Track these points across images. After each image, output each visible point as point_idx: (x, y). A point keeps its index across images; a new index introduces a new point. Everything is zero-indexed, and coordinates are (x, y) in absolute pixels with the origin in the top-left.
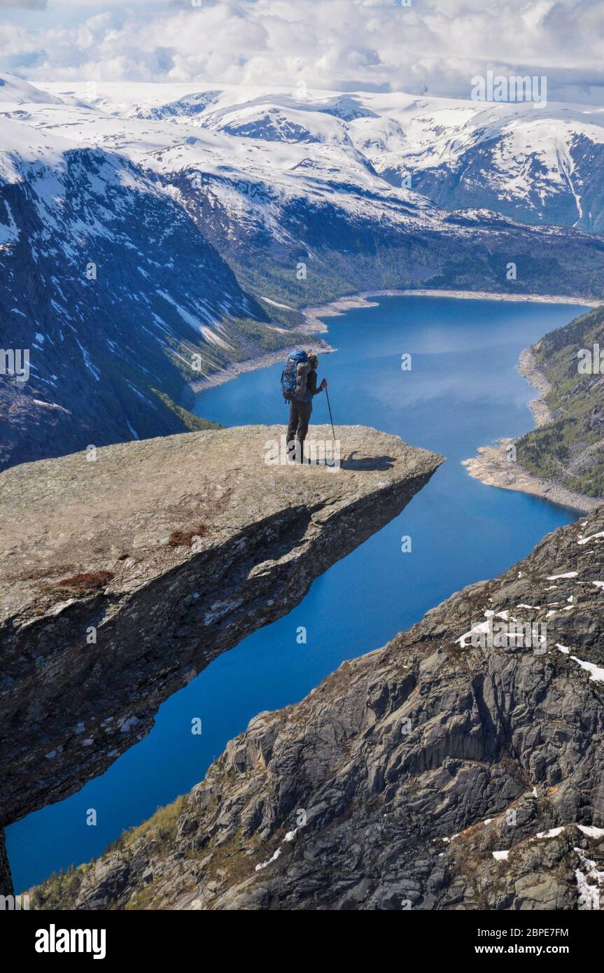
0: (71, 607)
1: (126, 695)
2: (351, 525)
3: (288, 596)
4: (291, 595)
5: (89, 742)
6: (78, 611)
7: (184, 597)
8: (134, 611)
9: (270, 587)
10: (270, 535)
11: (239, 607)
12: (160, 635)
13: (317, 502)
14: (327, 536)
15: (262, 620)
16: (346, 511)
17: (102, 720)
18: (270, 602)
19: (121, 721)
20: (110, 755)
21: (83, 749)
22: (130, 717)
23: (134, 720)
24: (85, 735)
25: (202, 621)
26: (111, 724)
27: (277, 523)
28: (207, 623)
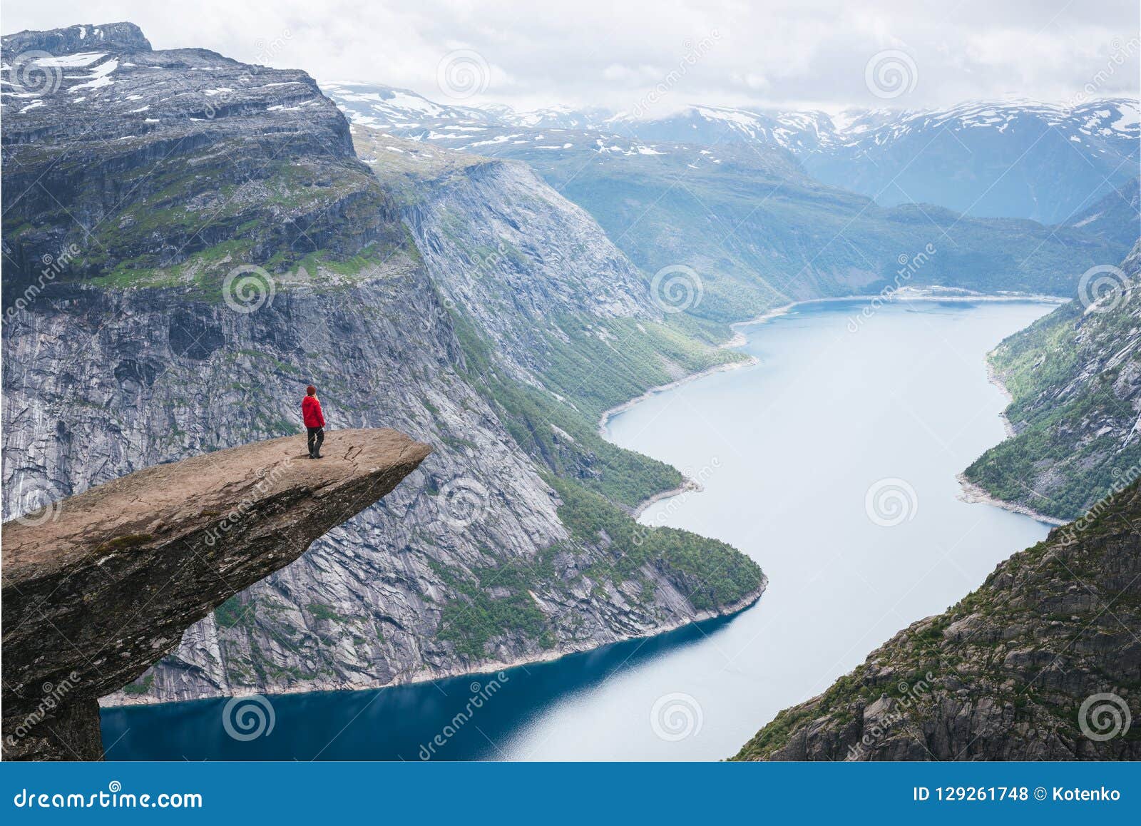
0: (113, 559)
1: (155, 621)
2: (345, 500)
3: (286, 552)
4: (290, 551)
5: (127, 654)
6: (118, 563)
7: (207, 553)
8: (162, 562)
9: (272, 545)
10: (278, 508)
11: (248, 560)
12: (187, 581)
13: (318, 483)
14: (323, 508)
15: (265, 569)
16: (339, 490)
17: (136, 638)
18: (271, 556)
19: (152, 641)
20: (143, 663)
21: (121, 658)
22: (160, 638)
23: (163, 641)
24: (122, 649)
25: (218, 569)
26: (142, 642)
27: (284, 499)
28: (222, 571)
